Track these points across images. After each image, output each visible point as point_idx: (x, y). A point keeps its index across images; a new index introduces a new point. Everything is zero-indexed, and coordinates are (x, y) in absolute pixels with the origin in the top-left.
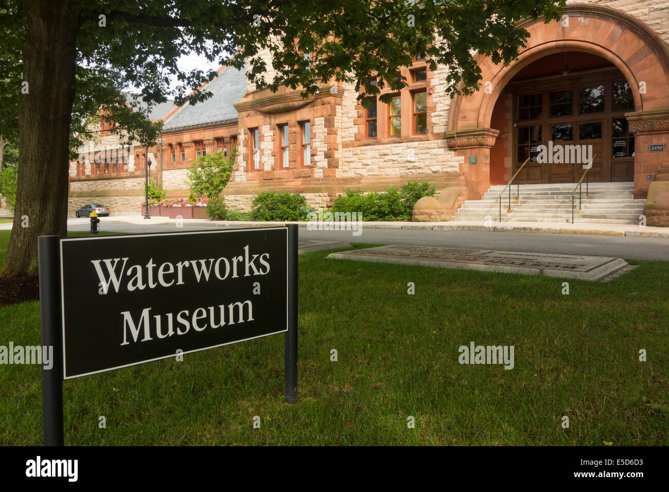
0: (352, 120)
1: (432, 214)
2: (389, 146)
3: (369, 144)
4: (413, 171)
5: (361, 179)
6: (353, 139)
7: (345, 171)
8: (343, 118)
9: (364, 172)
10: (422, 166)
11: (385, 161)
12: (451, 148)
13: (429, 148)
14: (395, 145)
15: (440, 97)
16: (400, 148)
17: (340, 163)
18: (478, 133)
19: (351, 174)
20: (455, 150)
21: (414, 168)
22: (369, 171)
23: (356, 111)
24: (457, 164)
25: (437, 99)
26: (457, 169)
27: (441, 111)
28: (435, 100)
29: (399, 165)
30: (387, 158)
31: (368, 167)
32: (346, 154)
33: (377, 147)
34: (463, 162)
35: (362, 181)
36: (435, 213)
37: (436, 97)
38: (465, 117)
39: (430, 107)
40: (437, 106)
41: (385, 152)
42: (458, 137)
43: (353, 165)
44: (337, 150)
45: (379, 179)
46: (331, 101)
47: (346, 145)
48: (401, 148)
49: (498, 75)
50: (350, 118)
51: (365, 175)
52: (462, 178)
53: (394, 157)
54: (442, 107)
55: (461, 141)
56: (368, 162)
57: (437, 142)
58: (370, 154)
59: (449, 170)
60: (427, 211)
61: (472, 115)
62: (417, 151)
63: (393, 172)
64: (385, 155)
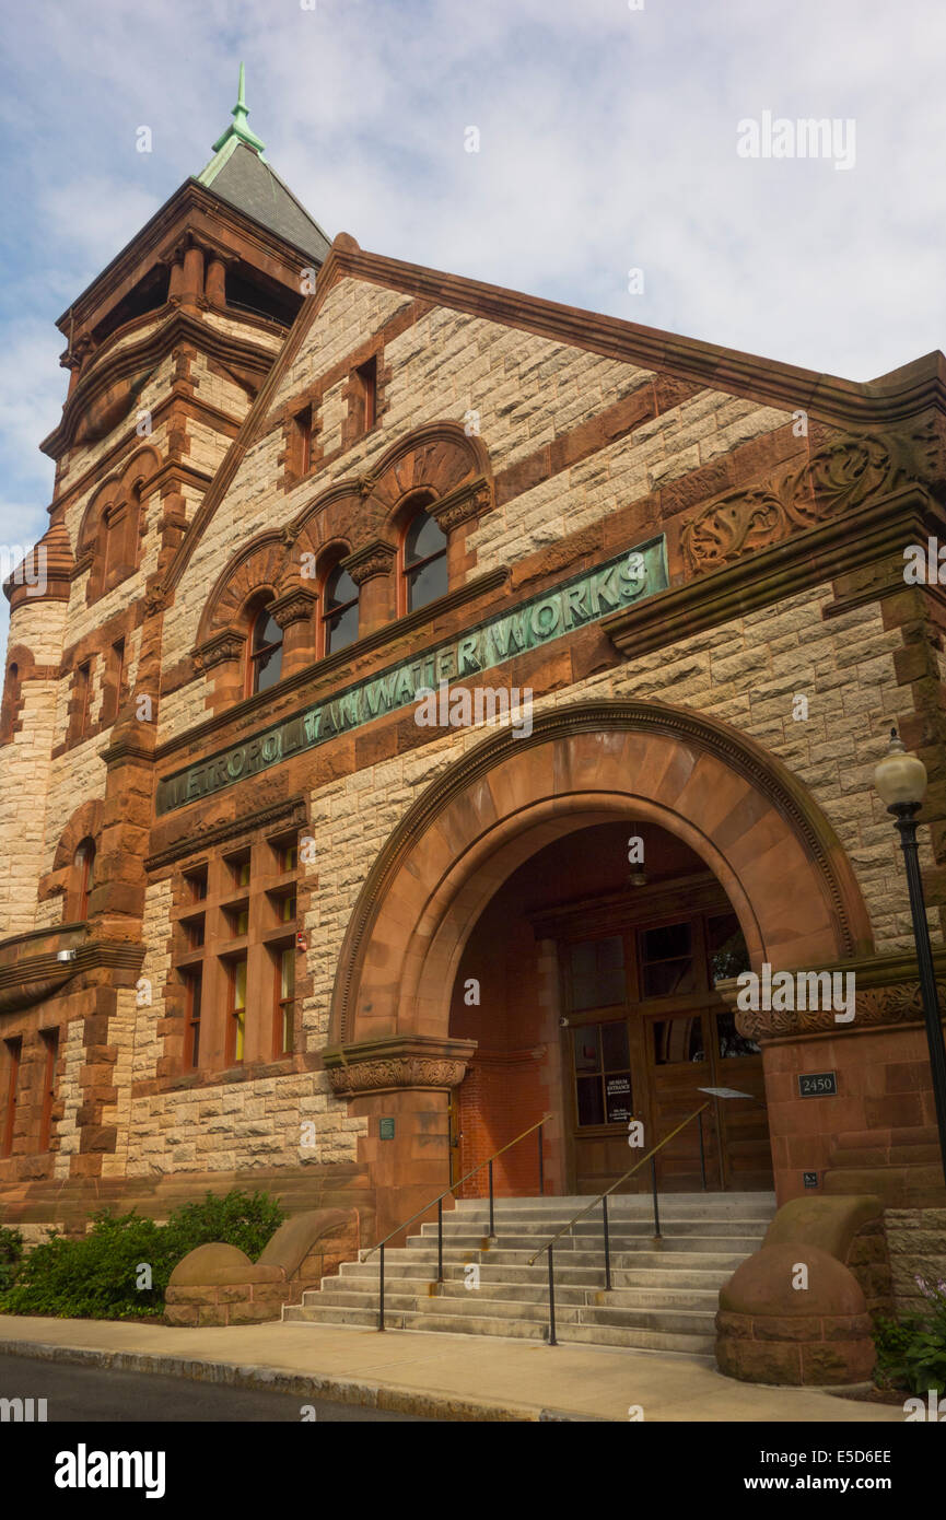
0: (154, 1024)
1: (204, 1303)
2: (218, 1090)
3: (181, 1086)
4: (263, 1159)
5: (158, 1180)
6: (153, 1073)
7: (131, 1160)
8: (138, 1019)
9: (167, 1163)
10: (282, 1145)
11: (210, 1132)
12: (338, 1093)
13: (296, 1095)
14: (231, 1087)
15: (322, 956)
16: (236, 1096)
17: (122, 1136)
18: (403, 1048)
19: (141, 1169)
20: (349, 1100)
21: (266, 1150)
22: (177, 1159)
23: (163, 1000)
24: (352, 1139)
25: (315, 963)
26: (352, 1154)
27: (322, 992)
28: (312, 965)
29: (236, 1142)
30: (214, 1122)
31: (176, 1148)
32: (139, 1114)
33: (196, 1093)
34: (365, 1133)
35: (160, 1188)
36: (212, 1299)
37: (313, 958)
38: (369, 1009)
39: (300, 984)
40: (317, 979)
41: (210, 1105)
42: (351, 1062)
43: (149, 1143)
44: (113, 1102)
45: (194, 1181)
46: (98, 978)
47: (139, 1090)
48: (241, 1096)
49: (437, 894)
50: (151, 1019)
51: (170, 1169)
52: (361, 1179)
53: (227, 1121)
54: (323, 982)
55: (358, 1074)
56: (176, 1133)
57: (311, 1079)
58: (182, 1112)
59: (335, 1155)
60: (191, 1291)
61: (384, 1000)
62: (273, 1103)
63: (223, 1163)
64: (211, 1114)
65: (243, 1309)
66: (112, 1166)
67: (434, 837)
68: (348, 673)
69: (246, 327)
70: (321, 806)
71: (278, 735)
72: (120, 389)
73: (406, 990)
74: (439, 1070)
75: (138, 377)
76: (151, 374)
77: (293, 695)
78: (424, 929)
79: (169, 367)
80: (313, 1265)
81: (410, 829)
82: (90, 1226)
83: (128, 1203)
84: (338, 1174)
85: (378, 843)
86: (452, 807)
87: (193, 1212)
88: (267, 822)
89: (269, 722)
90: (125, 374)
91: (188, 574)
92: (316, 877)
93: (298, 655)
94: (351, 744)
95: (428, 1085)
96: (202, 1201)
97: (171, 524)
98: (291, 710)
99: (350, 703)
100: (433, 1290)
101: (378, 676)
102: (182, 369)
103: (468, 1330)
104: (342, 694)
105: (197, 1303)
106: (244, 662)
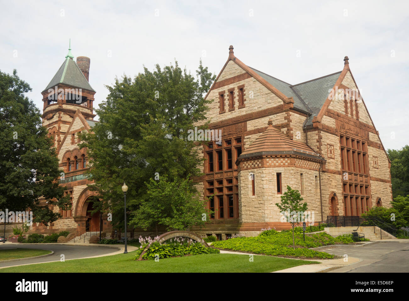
5: (59, 229)
7: (56, 227)
9: (60, 227)
12: (75, 221)
13: (72, 221)
15: (74, 206)
16: (66, 220)
17: (55, 224)
18: (82, 217)
19: (57, 228)
21: (69, 227)
22: (61, 227)
24: (76, 226)
26: (76, 227)
29: (66, 226)
30: (64, 223)
33: (63, 220)
35: (59, 230)
39: (72, 209)
41: (64, 221)
43: (58, 225)
49: (84, 201)
52: (77, 230)
53: (65, 223)
54: (74, 209)
55: (77, 219)
56: (60, 224)
57: (73, 219)
58: (61, 222)
59: (75, 227)
60: (59, 240)
61: (79, 212)
62: (70, 222)
63: (65, 228)
64: (64, 222)
65: (64, 241)
66: (53, 228)
67: (84, 196)
68: (77, 174)
69: (69, 106)
70: (74, 189)
71: (70, 178)
72: (51, 115)
73: (81, 211)
74: (85, 219)
75: (54, 114)
76: (55, 114)
77: (72, 174)
78: (83, 205)
79: (57, 115)
80: (71, 238)
81: (81, 194)
82: (51, 234)
83: (56, 232)
84: (75, 229)
85: (79, 195)
86: (85, 193)
87: (61, 233)
88: (69, 189)
89: (70, 176)
90: (52, 113)
91: (61, 150)
92: (74, 197)
93: (72, 169)
94: (77, 183)
95: (83, 221)
96: (61, 232)
97: (59, 141)
98: (72, 176)
99: (77, 177)
100: (80, 240)
101: (80, 175)
102: (60, 115)
103: (80, 242)
104: (76, 176)
105: (60, 241)
106: (67, 166)
